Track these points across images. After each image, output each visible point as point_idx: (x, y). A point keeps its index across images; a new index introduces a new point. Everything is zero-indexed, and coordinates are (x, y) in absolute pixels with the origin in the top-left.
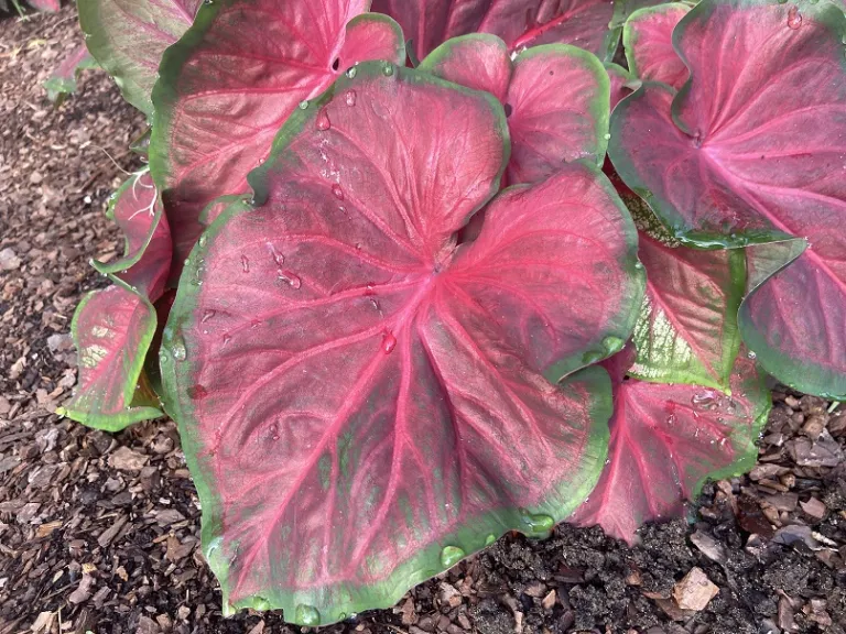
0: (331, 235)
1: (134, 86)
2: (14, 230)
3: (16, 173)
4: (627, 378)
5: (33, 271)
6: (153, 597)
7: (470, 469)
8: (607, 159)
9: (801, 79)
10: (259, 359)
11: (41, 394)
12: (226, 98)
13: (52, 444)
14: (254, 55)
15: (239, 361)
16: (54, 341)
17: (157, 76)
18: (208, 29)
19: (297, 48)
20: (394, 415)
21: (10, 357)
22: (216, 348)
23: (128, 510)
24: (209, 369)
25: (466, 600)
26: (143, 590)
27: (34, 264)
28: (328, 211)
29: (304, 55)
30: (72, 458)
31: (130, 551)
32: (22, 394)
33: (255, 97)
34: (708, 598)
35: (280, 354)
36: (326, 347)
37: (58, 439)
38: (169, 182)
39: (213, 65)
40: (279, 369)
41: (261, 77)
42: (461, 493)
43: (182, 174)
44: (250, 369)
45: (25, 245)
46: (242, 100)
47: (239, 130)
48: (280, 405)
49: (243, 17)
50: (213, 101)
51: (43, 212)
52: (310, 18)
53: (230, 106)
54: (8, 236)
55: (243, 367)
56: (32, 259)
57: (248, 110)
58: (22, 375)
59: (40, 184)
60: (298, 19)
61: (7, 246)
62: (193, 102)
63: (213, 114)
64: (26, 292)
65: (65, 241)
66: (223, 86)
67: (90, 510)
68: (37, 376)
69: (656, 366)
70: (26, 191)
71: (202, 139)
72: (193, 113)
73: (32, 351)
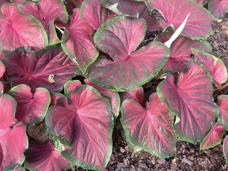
8: (44, 118)
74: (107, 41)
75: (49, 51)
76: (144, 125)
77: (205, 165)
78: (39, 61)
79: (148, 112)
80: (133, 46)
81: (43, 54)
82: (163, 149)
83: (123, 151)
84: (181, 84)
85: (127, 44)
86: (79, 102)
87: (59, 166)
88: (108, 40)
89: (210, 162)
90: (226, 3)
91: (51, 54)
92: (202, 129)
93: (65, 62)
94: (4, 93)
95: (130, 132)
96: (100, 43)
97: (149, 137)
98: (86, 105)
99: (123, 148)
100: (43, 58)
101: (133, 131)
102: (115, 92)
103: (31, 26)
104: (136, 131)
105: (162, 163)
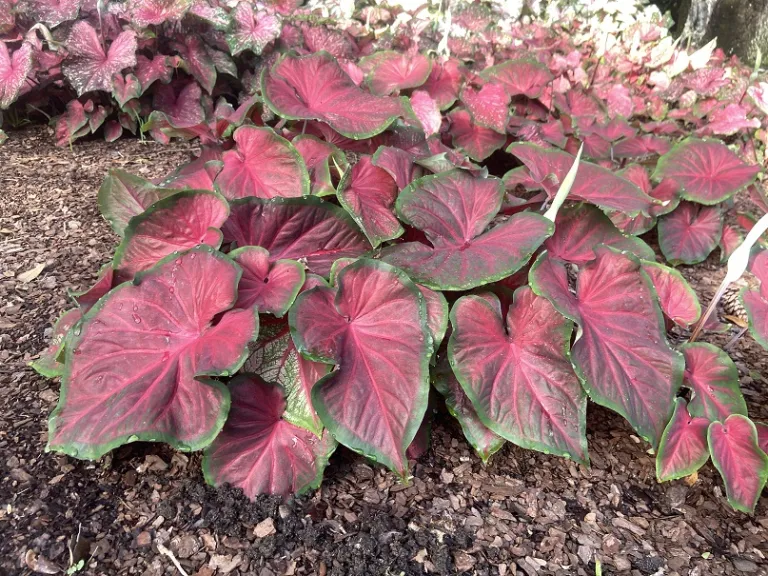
0: (161, 306)
1: (117, 225)
2: (63, 268)
3: (83, 235)
4: (281, 418)
5: (60, 293)
6: (24, 452)
7: (166, 416)
8: (287, 313)
9: (399, 307)
10: (109, 347)
11: (27, 355)
12: (153, 241)
13: (18, 379)
14: (168, 229)
15: (100, 344)
16: (48, 331)
17: (127, 225)
18: (151, 215)
19: (188, 230)
20: (150, 385)
21: (22, 332)
22: (93, 336)
23: (36, 416)
24: (86, 344)
25: (161, 500)
26: (21, 448)
27: (62, 289)
28: (164, 296)
29: (190, 234)
30: (24, 388)
31: (25, 433)
32: (18, 353)
33: (165, 243)
34: (267, 533)
35: (118, 347)
36: (140, 351)
37: (22, 378)
38: (119, 267)
39: (151, 227)
40: (115, 354)
41: (169, 237)
42: (154, 420)
43: (125, 264)
44: (103, 350)
45: (64, 277)
46: (160, 243)
47: (155, 254)
48: (107, 369)
49: (167, 214)
50: (148, 240)
51: (85, 262)
52: (197, 220)
53: (153, 244)
54: (58, 270)
55: (100, 348)
56: (63, 286)
57: (161, 248)
58: (23, 343)
59: (92, 247)
60: (191, 221)
61: (54, 275)
62: (139, 238)
63: (146, 245)
64: (49, 302)
65: (86, 282)
66: (154, 235)
67: (18, 411)
68: (30, 346)
69: (295, 415)
70: (82, 248)
71: (139, 254)
72: (138, 242)
73: (34, 333)
74: (423, 208)
75: (308, 208)
76: (503, 374)
77: (682, 537)
78: (284, 227)
79: (512, 345)
80: (476, 224)
81: (297, 211)
82: (551, 434)
83: (447, 477)
84: (585, 295)
85: (464, 220)
86: (359, 297)
87: (285, 473)
88: (425, 206)
89: (694, 533)
90: (705, 230)
91: (309, 215)
92: (649, 407)
93: (330, 243)
94: (220, 250)
95: (470, 379)
96: (409, 210)
97: (518, 404)
98: (375, 307)
99: (449, 470)
100: (293, 221)
101: (476, 378)
102: (437, 291)
103: (283, 164)
104: (485, 380)
105: (557, 519)
